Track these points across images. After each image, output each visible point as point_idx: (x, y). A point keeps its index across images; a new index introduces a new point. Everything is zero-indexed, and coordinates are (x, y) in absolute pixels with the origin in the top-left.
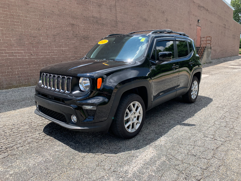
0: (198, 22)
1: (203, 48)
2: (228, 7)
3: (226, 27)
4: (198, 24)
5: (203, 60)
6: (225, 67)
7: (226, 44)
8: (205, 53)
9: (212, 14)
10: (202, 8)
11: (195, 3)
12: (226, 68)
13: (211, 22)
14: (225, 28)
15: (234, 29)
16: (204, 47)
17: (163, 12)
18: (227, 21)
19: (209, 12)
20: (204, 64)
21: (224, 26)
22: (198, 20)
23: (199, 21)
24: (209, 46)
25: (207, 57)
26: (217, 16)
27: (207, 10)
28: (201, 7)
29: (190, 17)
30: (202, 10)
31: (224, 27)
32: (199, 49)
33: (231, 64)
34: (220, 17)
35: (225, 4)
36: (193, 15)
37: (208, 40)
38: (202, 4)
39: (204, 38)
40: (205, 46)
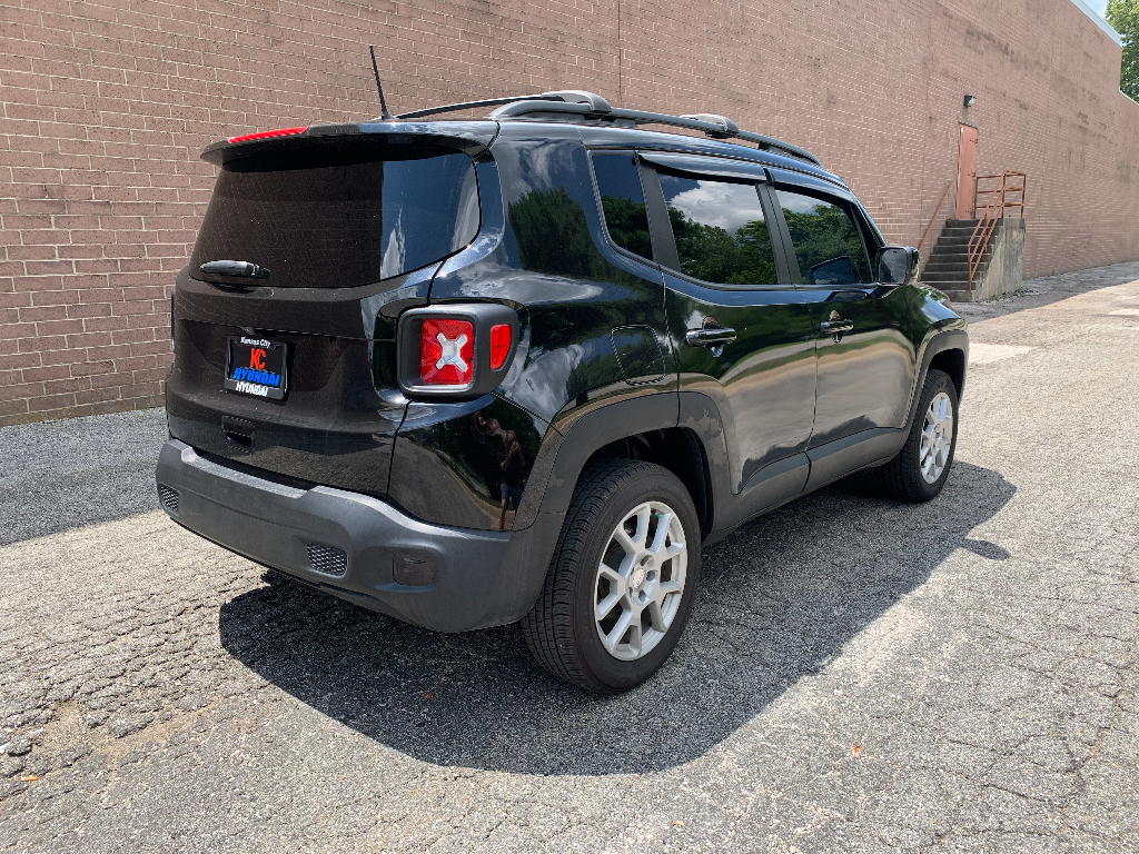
0: (966, 104)
1: (990, 225)
2: (1100, 36)
3: (1090, 126)
4: (965, 115)
5: (987, 280)
6: (1091, 313)
7: (1087, 205)
8: (999, 247)
9: (1026, 68)
10: (984, 42)
11: (951, 17)
12: (1100, 315)
13: (1021, 106)
14: (1083, 129)
15: (1126, 138)
16: (992, 221)
17: (816, 65)
18: (1093, 97)
19: (1012, 61)
20: (994, 298)
21: (1079, 121)
22: (967, 98)
23: (972, 102)
24: (1016, 215)
25: (1008, 268)
26: (1048, 75)
27: (1006, 51)
28: (979, 38)
29: (928, 84)
30: (981, 53)
31: (1081, 127)
32: (971, 232)
33: (1118, 298)
34: (1062, 80)
35: (1083, 22)
36: (945, 74)
37: (1013, 190)
38: (982, 25)
39: (991, 180)
40: (996, 215)
